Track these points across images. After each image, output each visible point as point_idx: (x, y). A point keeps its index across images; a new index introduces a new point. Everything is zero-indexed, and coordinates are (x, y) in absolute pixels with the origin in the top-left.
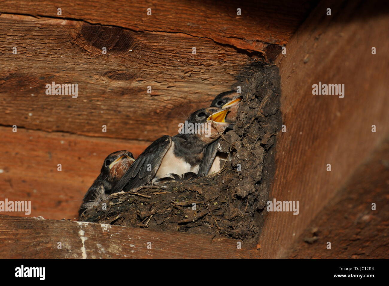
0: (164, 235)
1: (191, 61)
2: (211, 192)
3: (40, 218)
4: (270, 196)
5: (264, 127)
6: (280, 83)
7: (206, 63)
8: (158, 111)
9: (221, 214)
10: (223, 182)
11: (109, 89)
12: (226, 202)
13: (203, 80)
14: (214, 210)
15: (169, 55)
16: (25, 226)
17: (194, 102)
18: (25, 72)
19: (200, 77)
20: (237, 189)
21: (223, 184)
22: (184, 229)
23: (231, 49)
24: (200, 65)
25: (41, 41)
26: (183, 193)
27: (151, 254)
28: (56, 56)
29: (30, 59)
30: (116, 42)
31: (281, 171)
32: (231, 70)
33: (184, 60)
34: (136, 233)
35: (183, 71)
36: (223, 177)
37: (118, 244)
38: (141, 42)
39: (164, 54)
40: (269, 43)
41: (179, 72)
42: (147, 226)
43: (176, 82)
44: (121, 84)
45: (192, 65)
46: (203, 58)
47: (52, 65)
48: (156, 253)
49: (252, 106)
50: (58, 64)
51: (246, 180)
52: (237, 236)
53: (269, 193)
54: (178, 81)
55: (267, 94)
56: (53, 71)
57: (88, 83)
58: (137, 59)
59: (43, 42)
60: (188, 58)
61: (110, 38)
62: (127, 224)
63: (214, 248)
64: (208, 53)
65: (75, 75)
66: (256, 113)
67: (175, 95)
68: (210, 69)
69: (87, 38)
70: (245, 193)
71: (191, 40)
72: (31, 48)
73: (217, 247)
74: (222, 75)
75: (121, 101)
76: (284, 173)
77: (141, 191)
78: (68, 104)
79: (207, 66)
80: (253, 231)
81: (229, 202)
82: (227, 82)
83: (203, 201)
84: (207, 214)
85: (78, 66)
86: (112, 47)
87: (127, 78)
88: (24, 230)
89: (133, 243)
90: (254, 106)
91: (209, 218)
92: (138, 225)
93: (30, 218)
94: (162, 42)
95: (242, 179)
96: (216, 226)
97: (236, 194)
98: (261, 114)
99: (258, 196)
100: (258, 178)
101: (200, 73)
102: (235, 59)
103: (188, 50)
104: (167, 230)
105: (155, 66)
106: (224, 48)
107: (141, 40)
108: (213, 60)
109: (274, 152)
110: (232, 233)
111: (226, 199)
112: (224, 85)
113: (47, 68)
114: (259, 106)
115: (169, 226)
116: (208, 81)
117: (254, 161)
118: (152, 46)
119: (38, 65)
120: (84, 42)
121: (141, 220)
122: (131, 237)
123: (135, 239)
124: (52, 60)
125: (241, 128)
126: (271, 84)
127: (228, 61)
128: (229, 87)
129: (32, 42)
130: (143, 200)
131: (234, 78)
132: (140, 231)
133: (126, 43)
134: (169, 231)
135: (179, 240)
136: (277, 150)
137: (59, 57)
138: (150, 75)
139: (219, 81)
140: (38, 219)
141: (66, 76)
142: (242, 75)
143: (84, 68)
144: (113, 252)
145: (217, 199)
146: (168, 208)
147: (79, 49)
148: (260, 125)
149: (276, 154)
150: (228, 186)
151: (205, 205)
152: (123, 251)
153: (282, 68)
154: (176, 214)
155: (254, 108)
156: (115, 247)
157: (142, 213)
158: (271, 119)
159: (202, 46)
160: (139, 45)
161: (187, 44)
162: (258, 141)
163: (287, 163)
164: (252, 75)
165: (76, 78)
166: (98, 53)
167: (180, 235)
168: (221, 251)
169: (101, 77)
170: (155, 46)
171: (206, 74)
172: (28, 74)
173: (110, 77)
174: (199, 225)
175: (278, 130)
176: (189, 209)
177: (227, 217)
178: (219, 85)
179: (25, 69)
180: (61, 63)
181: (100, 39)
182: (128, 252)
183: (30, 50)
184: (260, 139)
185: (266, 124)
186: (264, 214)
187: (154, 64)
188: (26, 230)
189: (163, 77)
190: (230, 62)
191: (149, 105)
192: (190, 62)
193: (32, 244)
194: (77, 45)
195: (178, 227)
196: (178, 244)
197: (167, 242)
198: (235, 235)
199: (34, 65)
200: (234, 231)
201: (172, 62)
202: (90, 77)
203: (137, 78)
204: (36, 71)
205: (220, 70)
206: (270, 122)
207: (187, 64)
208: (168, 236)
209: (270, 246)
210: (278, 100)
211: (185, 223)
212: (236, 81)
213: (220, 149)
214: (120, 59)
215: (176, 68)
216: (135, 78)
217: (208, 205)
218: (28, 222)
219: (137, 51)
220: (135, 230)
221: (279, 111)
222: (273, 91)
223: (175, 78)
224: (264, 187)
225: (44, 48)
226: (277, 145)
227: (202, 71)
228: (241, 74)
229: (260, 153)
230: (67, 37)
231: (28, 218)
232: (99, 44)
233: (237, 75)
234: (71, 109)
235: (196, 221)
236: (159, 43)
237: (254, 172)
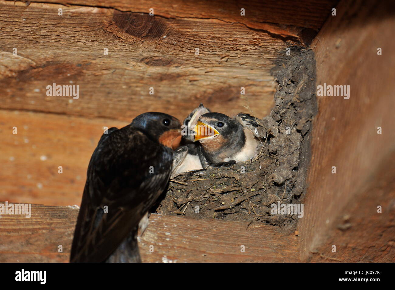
0: (201, 222)
1: (227, 46)
2: (248, 178)
3: (74, 207)
4: (307, 182)
5: (300, 112)
6: (315, 68)
7: (242, 48)
8: (198, 96)
9: (258, 201)
10: (260, 168)
11: (148, 75)
12: (263, 188)
13: (241, 65)
14: (251, 196)
15: (204, 41)
16: (59, 216)
17: (234, 87)
18: (61, 60)
19: (238, 62)
20: (274, 175)
21: (261, 170)
22: (221, 216)
23: (265, 34)
24: (236, 50)
25: (74, 29)
26: (221, 179)
27: (187, 242)
28: (91, 43)
29: (66, 47)
30: (149, 29)
31: (316, 157)
32: (268, 54)
33: (220, 45)
34: (172, 221)
35: (220, 56)
36: (260, 163)
37: (154, 232)
38: (174, 29)
39: (198, 40)
40: (304, 28)
41: (216, 57)
42: (185, 213)
43: (213, 67)
44: (158, 70)
45: (228, 51)
46: (239, 43)
47: (88, 52)
48: (192, 241)
49: (288, 91)
50: (94, 51)
51: (283, 166)
52: (274, 222)
53: (306, 178)
54: (216, 66)
55: (302, 79)
56: (89, 58)
57: (126, 69)
58: (172, 46)
59: (76, 30)
60: (223, 43)
61: (143, 25)
62: (164, 211)
63: (251, 235)
64: (243, 38)
65: (112, 62)
66: (292, 98)
67: (214, 80)
68: (246, 54)
69: (119, 26)
70: (282, 179)
71: (224, 26)
72: (64, 36)
73: (254, 234)
74: (259, 60)
75: (160, 86)
76: (319, 159)
77: (178, 177)
78: (107, 90)
79: (243, 51)
80: (292, 217)
81: (266, 188)
82: (265, 66)
83: (240, 188)
84: (244, 201)
85: (114, 53)
86: (145, 33)
87: (164, 63)
88: (58, 219)
89: (169, 230)
90: (290, 91)
91: (246, 205)
92: (175, 212)
93: (65, 208)
94: (195, 28)
95: (279, 164)
96: (254, 213)
97: (273, 181)
98: (296, 99)
99: (295, 181)
100: (295, 164)
101: (237, 58)
102: (271, 43)
103: (223, 35)
104: (204, 217)
105: (191, 52)
106: (259, 33)
107: (174, 26)
108: (248, 45)
109: (310, 137)
110: (269, 220)
111: (263, 186)
112: (262, 69)
113: (83, 56)
114: (295, 91)
115: (207, 212)
116: (246, 65)
117: (290, 147)
118: (186, 32)
119: (74, 53)
120: (117, 29)
121: (178, 207)
122: (166, 224)
123: (171, 227)
124: (87, 47)
125: (277, 113)
126: (307, 69)
127: (263, 45)
128: (267, 71)
129: (64, 30)
130: (180, 187)
131: (272, 62)
132: (176, 219)
133: (159, 29)
134: (205, 218)
135: (215, 227)
136: (313, 136)
137: (94, 44)
138: (187, 60)
139: (257, 65)
140: (73, 208)
141: (103, 63)
142: (280, 60)
143: (120, 54)
144: (148, 241)
145: (254, 185)
146: (204, 195)
147: (113, 36)
148: (296, 110)
149: (312, 139)
150: (265, 172)
151: (243, 191)
152: (159, 239)
153: (317, 52)
154: (213, 201)
155: (290, 93)
156: (151, 235)
157: (179, 200)
158: (306, 105)
159: (236, 31)
160: (172, 32)
161: (220, 30)
162: (294, 126)
163: (322, 149)
164: (289, 59)
165: (113, 65)
166: (132, 40)
167: (216, 222)
168: (258, 238)
169: (138, 63)
170: (188, 32)
171: (244, 59)
172: (64, 61)
173: (147, 63)
174: (236, 212)
175: (313, 115)
176: (226, 196)
177: (265, 204)
178: (258, 69)
179: (61, 56)
180: (96, 51)
181: (133, 26)
182: (164, 241)
183: (64, 38)
184: (296, 125)
185: (301, 110)
186: (301, 200)
187: (189, 49)
188: (61, 220)
189: (200, 62)
190: (266, 46)
191: (189, 90)
192: (226, 48)
193: (66, 234)
194: (110, 32)
195: (215, 214)
196: (214, 232)
197: (204, 229)
198: (272, 221)
199: (69, 52)
200: (271, 217)
201: (207, 47)
202: (127, 63)
203: (174, 63)
204: (72, 58)
205: (257, 54)
206: (306, 107)
207: (223, 50)
208: (204, 223)
209: (306, 232)
210: (314, 85)
211: (223, 210)
212: (274, 66)
213: (257, 134)
214: (154, 46)
215: (213, 53)
216: (172, 63)
217: (245, 191)
218: (63, 211)
219: (171, 37)
220: (170, 218)
221: (314, 96)
222: (308, 75)
223: (212, 63)
224: (301, 173)
225: (78, 36)
226: (312, 131)
227: (239, 56)
228: (279, 58)
229: (296, 138)
230: (99, 25)
231: (63, 207)
232: (132, 31)
233: (275, 59)
234: (110, 95)
235: (233, 208)
236: (192, 29)
237: (291, 157)
